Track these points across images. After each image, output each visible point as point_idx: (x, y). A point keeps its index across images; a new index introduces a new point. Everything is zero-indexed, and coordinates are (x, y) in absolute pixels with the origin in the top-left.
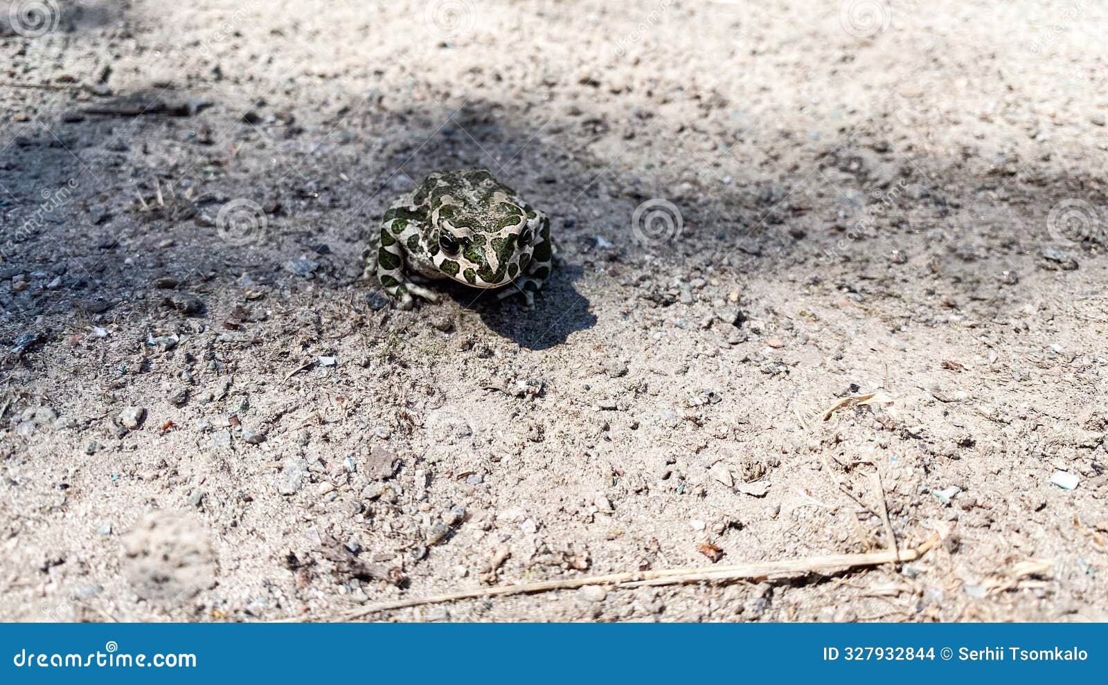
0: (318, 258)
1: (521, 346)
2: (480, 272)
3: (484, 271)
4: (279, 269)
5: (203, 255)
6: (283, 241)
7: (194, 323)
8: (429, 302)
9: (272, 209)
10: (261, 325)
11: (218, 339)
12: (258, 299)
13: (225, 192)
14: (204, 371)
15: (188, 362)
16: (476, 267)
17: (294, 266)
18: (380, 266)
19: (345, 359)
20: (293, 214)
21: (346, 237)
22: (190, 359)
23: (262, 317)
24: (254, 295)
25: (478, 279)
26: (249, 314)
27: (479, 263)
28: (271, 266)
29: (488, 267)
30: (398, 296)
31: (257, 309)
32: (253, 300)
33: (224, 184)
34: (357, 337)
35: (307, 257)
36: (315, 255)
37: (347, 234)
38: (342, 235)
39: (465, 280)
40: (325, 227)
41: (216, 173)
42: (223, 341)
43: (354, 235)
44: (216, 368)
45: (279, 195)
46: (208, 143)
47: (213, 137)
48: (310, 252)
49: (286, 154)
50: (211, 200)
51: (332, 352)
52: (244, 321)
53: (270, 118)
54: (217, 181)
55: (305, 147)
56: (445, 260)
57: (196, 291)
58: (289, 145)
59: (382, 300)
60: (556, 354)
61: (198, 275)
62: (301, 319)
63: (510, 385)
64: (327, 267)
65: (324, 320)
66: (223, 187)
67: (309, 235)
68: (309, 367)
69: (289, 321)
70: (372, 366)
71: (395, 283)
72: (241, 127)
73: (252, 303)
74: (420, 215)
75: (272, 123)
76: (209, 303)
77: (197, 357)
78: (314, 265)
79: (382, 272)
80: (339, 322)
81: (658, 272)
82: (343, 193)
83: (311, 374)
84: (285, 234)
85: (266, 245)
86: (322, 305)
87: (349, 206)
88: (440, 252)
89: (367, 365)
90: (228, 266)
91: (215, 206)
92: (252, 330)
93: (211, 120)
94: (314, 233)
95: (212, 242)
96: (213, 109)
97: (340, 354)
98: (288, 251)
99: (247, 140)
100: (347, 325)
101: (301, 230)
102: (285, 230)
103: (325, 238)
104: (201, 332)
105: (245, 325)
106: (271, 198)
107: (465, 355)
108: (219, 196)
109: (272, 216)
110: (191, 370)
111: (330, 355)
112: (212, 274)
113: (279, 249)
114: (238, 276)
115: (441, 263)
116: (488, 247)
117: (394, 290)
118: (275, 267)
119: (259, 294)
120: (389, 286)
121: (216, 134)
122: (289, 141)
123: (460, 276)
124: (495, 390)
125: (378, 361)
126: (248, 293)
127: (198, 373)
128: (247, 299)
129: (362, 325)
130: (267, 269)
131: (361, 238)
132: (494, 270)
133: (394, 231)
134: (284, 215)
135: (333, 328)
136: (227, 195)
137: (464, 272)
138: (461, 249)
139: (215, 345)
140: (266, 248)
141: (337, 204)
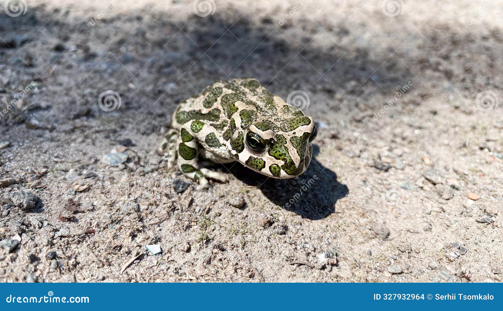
0: (126, 150)
1: (303, 217)
2: (285, 167)
3: (289, 166)
4: (96, 161)
5: (35, 154)
6: (96, 138)
7: (33, 218)
8: (220, 182)
9: (84, 113)
10: (90, 215)
11: (56, 236)
12: (84, 191)
13: (48, 101)
14: (47, 271)
15: (32, 262)
16: (281, 163)
17: (109, 159)
18: (180, 157)
19: (169, 245)
20: (100, 115)
21: (142, 131)
22: (34, 259)
23: (91, 208)
24: (82, 188)
25: (283, 173)
26: (79, 205)
27: (283, 159)
28: (90, 158)
29: (292, 163)
30: (195, 180)
31: (85, 201)
32: (81, 192)
33: (46, 95)
34: (173, 221)
35: (117, 150)
36: (124, 148)
37: (142, 129)
38: (138, 130)
39: (270, 173)
40: (125, 125)
41: (39, 88)
42: (62, 237)
43: (148, 129)
44: (58, 266)
45: (87, 102)
46: (31, 66)
47: (34, 62)
48: (119, 146)
49: (88, 71)
50: (37, 108)
51: (157, 240)
52: (76, 212)
53: (73, 48)
54: (41, 93)
55: (100, 66)
56: (250, 158)
57: (32, 188)
58: (89, 66)
59: (184, 184)
60: (333, 223)
61: (33, 172)
62: (124, 209)
63: (311, 258)
64: (134, 158)
65: (142, 207)
66: (45, 98)
67: (115, 132)
68: (140, 258)
69: (114, 211)
70: (193, 252)
71: (194, 170)
72: (53, 54)
73: (81, 195)
74: (213, 116)
75: (75, 51)
76: (44, 197)
77: (40, 256)
78: (124, 157)
79: (181, 161)
80: (154, 207)
81: (367, 145)
82: (133, 98)
83: (143, 263)
84: (97, 132)
85: (83, 141)
86: (138, 193)
87: (140, 107)
88: (245, 150)
89: (189, 250)
90: (57, 162)
91: (41, 112)
92: (83, 220)
93: (32, 50)
94: (118, 129)
95: (41, 142)
96: (33, 43)
97: (163, 241)
98: (101, 146)
99: (59, 63)
100: (162, 211)
101: (108, 128)
102: (97, 129)
103: (126, 132)
104: (40, 228)
105: (77, 216)
106: (82, 104)
107: (266, 232)
108: (43, 104)
109: (85, 118)
110: (36, 270)
111: (156, 243)
112: (44, 170)
113: (94, 144)
114: (66, 171)
115: (247, 159)
116: (288, 145)
117: (192, 175)
118: (93, 160)
119: (85, 187)
120: (188, 172)
121: (36, 60)
122: (88, 64)
123: (266, 171)
124: (301, 265)
125: (198, 245)
126: (76, 187)
127: (42, 274)
128: (76, 192)
129: (174, 209)
130: (88, 163)
131: (153, 131)
132: (297, 164)
133: (193, 131)
134: (93, 116)
135: (151, 213)
136: (49, 104)
137: (270, 168)
138: (267, 149)
139: (55, 241)
140: (84, 144)
141: (131, 106)
